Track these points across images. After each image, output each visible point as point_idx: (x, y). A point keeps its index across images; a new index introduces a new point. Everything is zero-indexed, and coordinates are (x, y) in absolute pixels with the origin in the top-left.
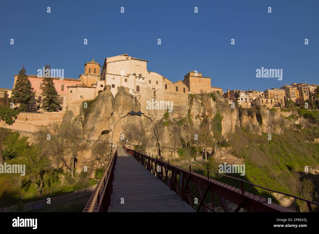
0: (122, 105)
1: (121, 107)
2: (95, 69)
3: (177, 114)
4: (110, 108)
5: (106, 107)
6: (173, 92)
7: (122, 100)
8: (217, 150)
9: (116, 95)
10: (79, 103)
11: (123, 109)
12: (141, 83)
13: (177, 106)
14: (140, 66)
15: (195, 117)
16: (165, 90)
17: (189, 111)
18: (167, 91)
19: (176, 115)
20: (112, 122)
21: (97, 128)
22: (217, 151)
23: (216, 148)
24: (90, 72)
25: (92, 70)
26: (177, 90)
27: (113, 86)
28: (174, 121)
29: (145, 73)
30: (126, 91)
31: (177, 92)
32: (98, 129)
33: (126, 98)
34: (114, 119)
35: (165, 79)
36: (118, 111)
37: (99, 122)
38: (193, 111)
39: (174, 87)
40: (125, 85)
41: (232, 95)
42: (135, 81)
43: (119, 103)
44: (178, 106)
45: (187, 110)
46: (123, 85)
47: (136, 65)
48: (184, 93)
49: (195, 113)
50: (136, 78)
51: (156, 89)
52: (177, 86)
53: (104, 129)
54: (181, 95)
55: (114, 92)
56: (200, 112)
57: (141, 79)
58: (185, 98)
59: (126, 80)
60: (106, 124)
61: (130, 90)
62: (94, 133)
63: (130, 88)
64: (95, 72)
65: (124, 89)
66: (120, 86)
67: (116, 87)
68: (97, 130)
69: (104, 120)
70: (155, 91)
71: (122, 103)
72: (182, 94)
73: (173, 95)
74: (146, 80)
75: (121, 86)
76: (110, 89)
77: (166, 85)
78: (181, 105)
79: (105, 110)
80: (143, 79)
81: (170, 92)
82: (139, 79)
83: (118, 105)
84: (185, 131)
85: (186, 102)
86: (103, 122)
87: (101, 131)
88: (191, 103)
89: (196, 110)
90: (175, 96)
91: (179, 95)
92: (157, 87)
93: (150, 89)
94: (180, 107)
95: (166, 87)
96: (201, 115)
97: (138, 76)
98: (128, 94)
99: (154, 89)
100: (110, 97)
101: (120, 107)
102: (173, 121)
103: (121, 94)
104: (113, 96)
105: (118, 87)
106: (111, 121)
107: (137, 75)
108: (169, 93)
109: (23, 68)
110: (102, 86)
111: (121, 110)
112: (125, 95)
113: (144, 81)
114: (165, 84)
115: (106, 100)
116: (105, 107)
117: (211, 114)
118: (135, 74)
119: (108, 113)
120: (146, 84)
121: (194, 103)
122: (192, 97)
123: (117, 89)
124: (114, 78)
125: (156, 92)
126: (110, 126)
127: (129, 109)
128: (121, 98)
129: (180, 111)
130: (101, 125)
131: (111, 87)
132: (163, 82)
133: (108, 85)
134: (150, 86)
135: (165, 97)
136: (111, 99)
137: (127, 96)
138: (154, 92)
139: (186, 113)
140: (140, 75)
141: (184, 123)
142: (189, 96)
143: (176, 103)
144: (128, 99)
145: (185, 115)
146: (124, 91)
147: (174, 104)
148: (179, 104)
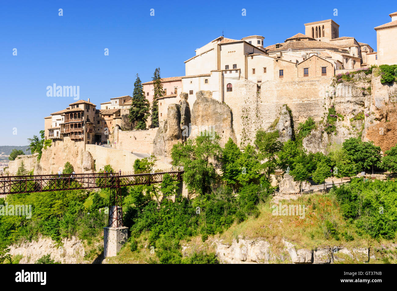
6: (297, 80)
9: (194, 105)
11: (202, 121)
13: (306, 102)
14: (235, 51)
26: (306, 74)
27: (191, 92)
29: (241, 61)
30: (207, 96)
31: (305, 78)
32: (168, 148)
33: (206, 106)
35: (279, 61)
40: (205, 88)
43: (197, 115)
44: (308, 102)
46: (202, 89)
47: (229, 52)
48: (323, 77)
51: (262, 82)
52: (307, 67)
54: (312, 82)
57: (234, 72)
59: (206, 81)
61: (213, 93)
63: (213, 90)
65: (202, 94)
66: (198, 91)
67: (194, 93)
71: (201, 113)
72: (318, 79)
73: (297, 85)
74: (244, 72)
75: (200, 90)
77: (281, 71)
78: (313, 101)
80: (237, 72)
81: (290, 80)
82: (231, 72)
83: (195, 117)
90: (301, 87)
91: (309, 83)
92: (264, 78)
94: (310, 103)
95: (282, 75)
98: (210, 100)
101: (199, 119)
105: (197, 93)
107: (231, 67)
108: (288, 83)
111: (200, 123)
113: (237, 75)
114: (279, 69)
118: (227, 67)
120: (242, 77)
123: (195, 96)
124: (191, 82)
125: (262, 86)
127: (211, 120)
128: (200, 107)
129: (310, 110)
131: (189, 95)
132: (275, 66)
134: (254, 78)
135: (280, 91)
139: (324, 114)
140: (235, 66)
141: (313, 132)
142: (334, 80)
143: (303, 98)
144: (209, 107)
145: (322, 118)
146: (202, 96)
147: (298, 100)
148: (309, 99)
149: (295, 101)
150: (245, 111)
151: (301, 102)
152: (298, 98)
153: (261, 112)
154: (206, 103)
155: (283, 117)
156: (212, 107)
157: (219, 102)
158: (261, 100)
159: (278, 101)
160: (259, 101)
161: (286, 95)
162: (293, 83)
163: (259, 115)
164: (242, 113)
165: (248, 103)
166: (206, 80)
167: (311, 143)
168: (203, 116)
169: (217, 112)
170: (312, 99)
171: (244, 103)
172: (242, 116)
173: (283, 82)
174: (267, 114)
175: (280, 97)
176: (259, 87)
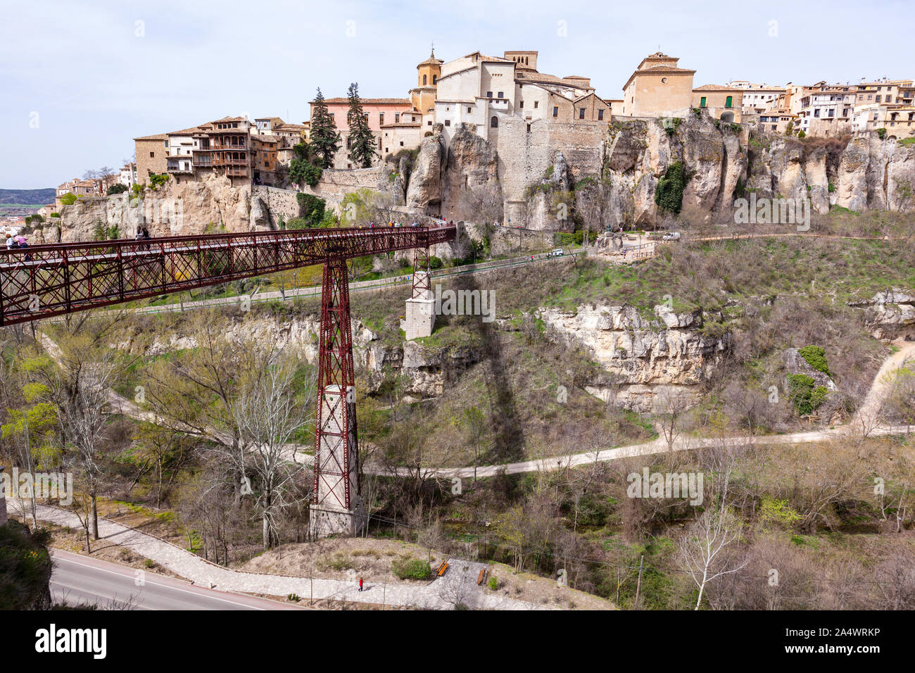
0: (461, 156)
2: (435, 77)
6: (571, 121)
9: (452, 140)
12: (501, 111)
13: (580, 150)
14: (501, 76)
16: (552, 119)
17: (608, 159)
18: (557, 121)
19: (573, 170)
20: (446, 185)
21: (420, 196)
24: (424, 83)
26: (582, 117)
27: (448, 123)
28: (563, 182)
29: (510, 90)
30: (471, 130)
31: (580, 121)
33: (469, 143)
34: (448, 180)
35: (554, 95)
36: (455, 167)
37: (422, 187)
39: (575, 111)
40: (469, 119)
42: (490, 109)
43: (456, 153)
44: (582, 150)
46: (464, 121)
47: (493, 75)
48: (600, 121)
50: (492, 102)
51: (533, 119)
52: (583, 107)
53: (432, 197)
54: (590, 127)
55: (449, 134)
57: (501, 103)
59: (469, 110)
61: (477, 128)
62: (416, 203)
63: (478, 124)
65: (466, 128)
66: (459, 123)
67: (452, 124)
70: (531, 123)
72: (594, 123)
73: (572, 128)
75: (461, 122)
76: (443, 128)
77: (556, 108)
78: (588, 149)
80: (505, 102)
81: (564, 121)
82: (497, 102)
85: (603, 140)
87: (428, 201)
88: (613, 143)
89: (625, 158)
90: (577, 131)
91: (585, 127)
92: (535, 114)
94: (585, 152)
95: (555, 115)
98: (473, 136)
102: (560, 183)
103: (461, 136)
105: (456, 125)
107: (495, 96)
108: (562, 125)
110: (430, 123)
112: (467, 137)
113: (505, 107)
114: (553, 105)
117: (656, 166)
118: (490, 94)
123: (454, 129)
124: (448, 109)
127: (475, 162)
128: (461, 144)
129: (584, 160)
132: (549, 102)
133: (439, 122)
134: (522, 113)
135: (553, 134)
136: (437, 151)
139: (599, 165)
140: (501, 94)
141: (589, 185)
142: (610, 127)
143: (577, 145)
144: (472, 145)
145: (596, 169)
146: (465, 131)
147: (572, 147)
148: (584, 147)
149: (569, 148)
151: (575, 149)
152: (572, 144)
153: (531, 157)
154: (469, 140)
155: (561, 166)
156: (476, 146)
157: (484, 141)
158: (531, 142)
159: (549, 146)
160: (528, 143)
161: (559, 140)
162: (568, 125)
163: (528, 161)
167: (587, 198)
168: (464, 157)
169: (482, 152)
170: (587, 147)
174: (538, 161)
175: (552, 141)
176: (529, 126)
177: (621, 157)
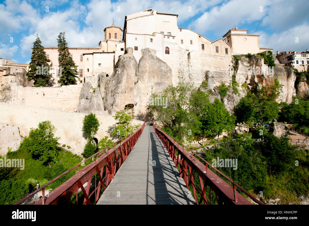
0: (148, 72)
1: (147, 74)
2: (116, 34)
3: (218, 82)
4: (134, 75)
5: (128, 75)
6: (212, 54)
7: (147, 65)
8: (278, 126)
9: (140, 60)
10: (97, 72)
11: (149, 77)
12: (171, 43)
13: (218, 71)
14: (169, 22)
15: (241, 85)
16: (202, 51)
17: (234, 77)
19: (216, 84)
20: (137, 93)
21: (118, 102)
22: (277, 128)
23: (276, 123)
24: (110, 38)
25: (113, 35)
26: (217, 51)
27: (136, 48)
28: (215, 90)
29: (175, 31)
30: (153, 53)
31: (217, 54)
32: (120, 102)
33: (152, 63)
34: (138, 89)
35: (201, 37)
36: (143, 80)
37: (120, 94)
38: (239, 77)
39: (213, 47)
40: (150, 46)
41: (284, 58)
42: (163, 41)
43: (144, 70)
44: (220, 71)
45: (231, 77)
46: (148, 47)
47: (163, 21)
48: (227, 55)
49: (241, 80)
50: (164, 37)
51: (190, 51)
52: (217, 46)
53: (127, 103)
54: (222, 58)
55: (137, 55)
56: (247, 79)
57: (171, 38)
58: (228, 62)
60: (129, 96)
61: (157, 52)
62: (115, 107)
63: (157, 50)
64: (116, 37)
65: (149, 52)
66: (144, 48)
67: (139, 49)
68: (119, 104)
69: (127, 91)
70: (189, 53)
71: (148, 69)
72: (224, 56)
73: (213, 57)
74: (177, 40)
75: (146, 47)
76: (133, 51)
77: (203, 45)
78: (223, 71)
79: (127, 79)
80: (173, 38)
81: (209, 53)
82: (168, 38)
83: (143, 72)
84: (230, 103)
85: (230, 66)
86: (126, 94)
87: (124, 106)
88: (236, 68)
90: (216, 59)
91: (220, 57)
92: (191, 48)
93: (183, 50)
94: (221, 72)
95: (203, 48)
96: (248, 82)
97: (167, 35)
98: (155, 58)
99: (188, 50)
100: (133, 62)
102: (213, 91)
103: (146, 57)
104: (135, 60)
105: (142, 50)
106: (135, 92)
108: (207, 55)
109: (37, 38)
110: (122, 49)
111: (147, 78)
112: (151, 59)
113: (174, 41)
115: (128, 66)
116: (126, 75)
117: (262, 81)
118: (162, 33)
119: (131, 82)
120: (177, 44)
121: (240, 66)
122: (236, 59)
123: (141, 52)
124: (136, 38)
125: (191, 54)
126: (135, 99)
127: (157, 76)
128: (147, 63)
129: (222, 77)
130: (122, 97)
132: (199, 41)
133: (129, 48)
134: (183, 46)
135: (203, 60)
136: (133, 64)
137: (154, 61)
138: (188, 55)
139: (230, 80)
140: (169, 34)
141: (228, 93)
142: (232, 58)
143: (217, 68)
144: (155, 64)
145: (229, 83)
146: (149, 53)
147: (215, 69)
148: (220, 69)
149: (212, 69)
150: (181, 72)
151: (216, 71)
152: (214, 67)
153: (192, 75)
154: (152, 60)
155: (212, 80)
156: (158, 65)
157: (162, 61)
158: (191, 64)
159: (202, 67)
160: (189, 65)
161: (207, 64)
162: (210, 55)
163: (191, 77)
164: (178, 74)
165: (182, 66)
166: (151, 39)
167: (229, 101)
169: (162, 69)
170: (222, 69)
171: (179, 66)
172: (179, 77)
173: (204, 53)
174: (196, 77)
175: (203, 65)
176: (189, 55)
177: (241, 76)
